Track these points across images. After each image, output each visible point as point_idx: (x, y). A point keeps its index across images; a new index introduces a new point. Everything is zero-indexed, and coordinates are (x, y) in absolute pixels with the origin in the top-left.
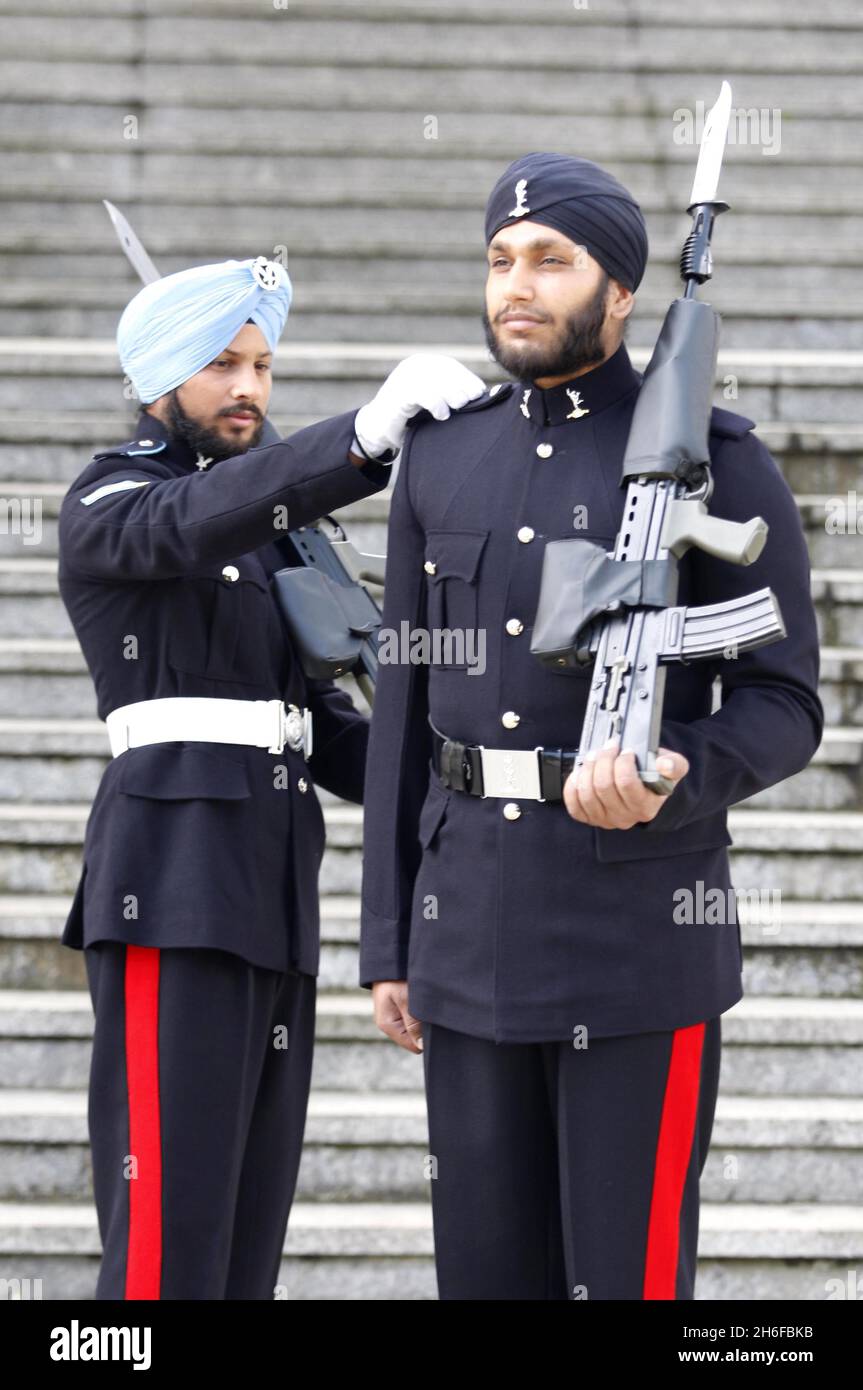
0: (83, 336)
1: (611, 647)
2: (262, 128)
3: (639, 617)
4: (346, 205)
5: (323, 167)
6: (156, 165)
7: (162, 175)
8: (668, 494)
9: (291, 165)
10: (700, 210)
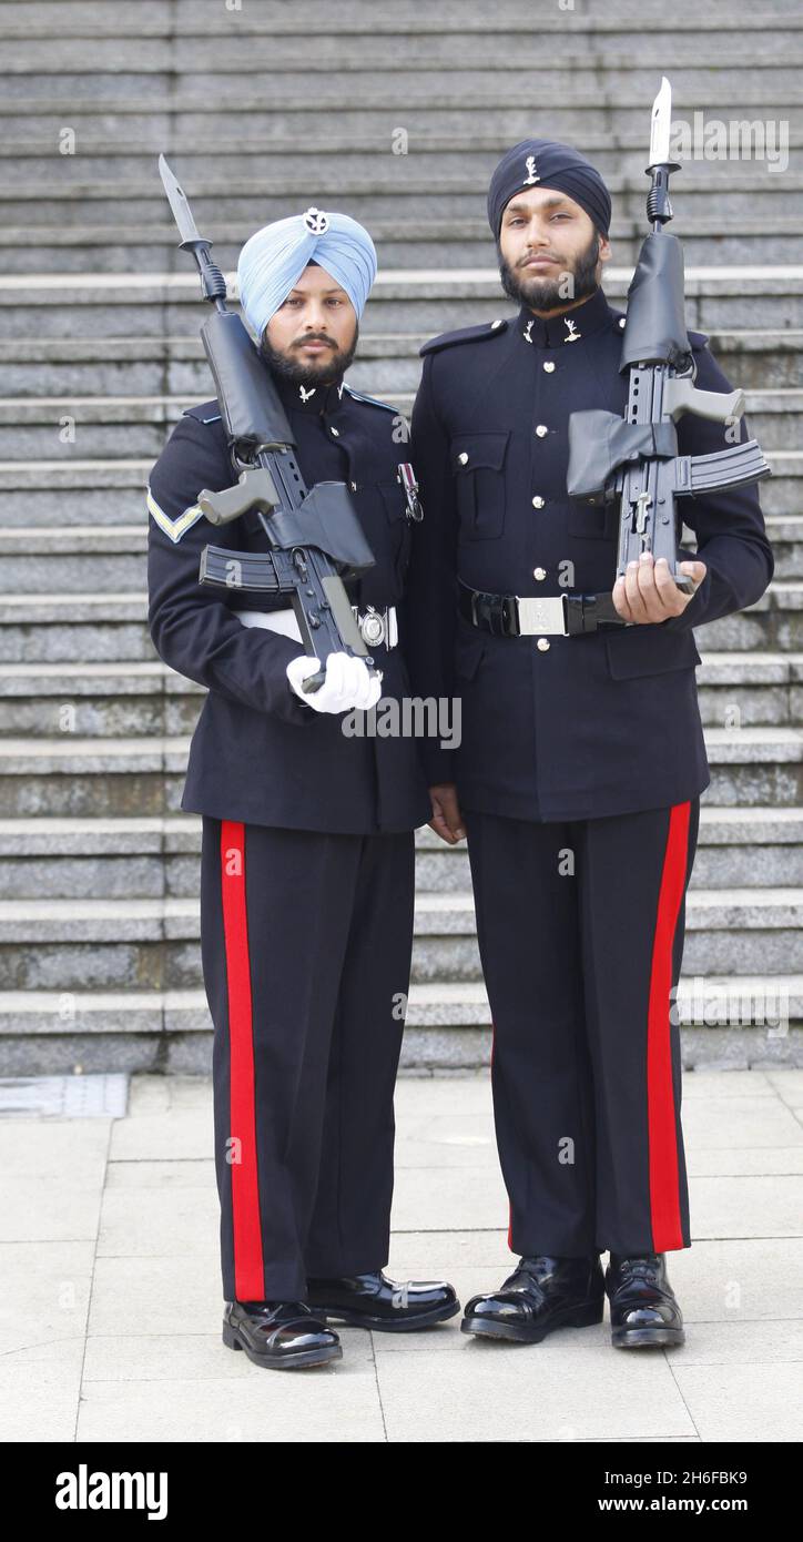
0: (129, 271)
1: (633, 487)
2: (275, 91)
3: (653, 466)
4: (346, 153)
5: (327, 122)
6: (186, 123)
7: (193, 133)
8: (663, 375)
9: (300, 120)
10: (657, 170)
